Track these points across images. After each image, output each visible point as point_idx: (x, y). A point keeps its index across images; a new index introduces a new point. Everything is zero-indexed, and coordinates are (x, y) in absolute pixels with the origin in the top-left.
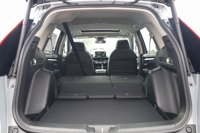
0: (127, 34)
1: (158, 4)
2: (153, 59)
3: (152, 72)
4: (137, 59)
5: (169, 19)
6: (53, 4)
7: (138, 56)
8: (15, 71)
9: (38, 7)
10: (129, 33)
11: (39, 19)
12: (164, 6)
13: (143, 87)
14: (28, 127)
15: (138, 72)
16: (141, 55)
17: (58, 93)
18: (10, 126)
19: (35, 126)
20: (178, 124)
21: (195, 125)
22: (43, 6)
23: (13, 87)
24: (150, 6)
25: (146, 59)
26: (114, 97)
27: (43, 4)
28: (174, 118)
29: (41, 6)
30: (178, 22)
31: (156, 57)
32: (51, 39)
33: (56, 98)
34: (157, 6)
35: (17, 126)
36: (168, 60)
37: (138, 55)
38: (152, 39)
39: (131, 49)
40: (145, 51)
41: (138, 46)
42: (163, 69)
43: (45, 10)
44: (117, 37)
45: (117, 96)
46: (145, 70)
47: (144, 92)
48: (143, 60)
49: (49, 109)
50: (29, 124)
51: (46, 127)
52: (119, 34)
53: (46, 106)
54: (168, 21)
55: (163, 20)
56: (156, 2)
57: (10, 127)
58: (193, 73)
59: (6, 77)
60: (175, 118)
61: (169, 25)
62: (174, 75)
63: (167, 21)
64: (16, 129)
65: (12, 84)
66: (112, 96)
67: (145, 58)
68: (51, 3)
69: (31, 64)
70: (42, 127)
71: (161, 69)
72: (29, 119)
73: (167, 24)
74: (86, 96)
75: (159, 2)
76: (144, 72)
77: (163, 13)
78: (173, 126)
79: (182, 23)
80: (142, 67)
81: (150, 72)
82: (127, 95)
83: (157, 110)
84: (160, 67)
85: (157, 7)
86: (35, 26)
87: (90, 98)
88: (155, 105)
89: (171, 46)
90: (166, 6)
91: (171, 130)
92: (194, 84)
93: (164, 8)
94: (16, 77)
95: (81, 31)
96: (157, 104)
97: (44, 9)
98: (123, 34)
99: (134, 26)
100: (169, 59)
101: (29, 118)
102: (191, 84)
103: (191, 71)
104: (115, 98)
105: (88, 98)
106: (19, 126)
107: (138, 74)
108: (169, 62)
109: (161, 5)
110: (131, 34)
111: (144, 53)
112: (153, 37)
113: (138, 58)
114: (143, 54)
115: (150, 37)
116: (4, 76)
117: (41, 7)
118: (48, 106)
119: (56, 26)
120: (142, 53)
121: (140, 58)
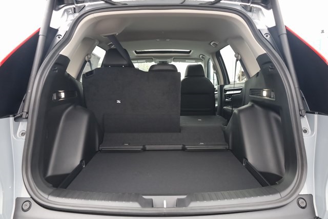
0: (201, 56)
1: (251, 5)
2: (240, 92)
3: (240, 111)
4: (215, 93)
5: (269, 29)
6: (88, 5)
7: (217, 89)
8: (26, 110)
9: (65, 10)
10: (204, 56)
11: (67, 28)
12: (261, 10)
13: (224, 132)
14: (47, 199)
15: (217, 111)
16: (221, 87)
17: (101, 142)
18: (19, 197)
19: (57, 198)
20: (284, 193)
21: (311, 196)
22: (74, 8)
23: (23, 134)
24: (239, 8)
25: (228, 93)
26: (183, 147)
27: (74, 6)
28: (277, 182)
29: (71, 8)
30: (285, 32)
31: (244, 90)
32: (89, 61)
33: (97, 150)
34: (249, 9)
35: (29, 197)
36: (265, 93)
37: (216, 87)
38: (239, 62)
39: (206, 77)
40: (227, 81)
41: (217, 73)
42: (256, 106)
43: (77, 15)
44: (187, 61)
45: (187, 147)
46: (228, 108)
47: (227, 141)
48: (223, 94)
49: (85, 166)
50: (49, 194)
51: (76, 198)
52: (189, 56)
53: (81, 161)
54: (267, 31)
55: (259, 30)
56: (248, 3)
57: (18, 200)
58: (307, 112)
59: (11, 119)
60: (279, 183)
61: (268, 38)
62: (273, 115)
63: (265, 31)
64: (27, 203)
65: (22, 130)
66: (180, 147)
67: (226, 91)
68: (86, 4)
69: (55, 98)
70: (70, 199)
71: (252, 106)
72: (51, 185)
73: (265, 36)
74: (141, 147)
75: (252, 3)
76: (225, 110)
77: (259, 20)
78: (277, 197)
79: (290, 34)
80: (223, 103)
81: (236, 111)
82: (202, 145)
83: (247, 168)
84: (252, 103)
85: (250, 11)
86: (60, 39)
87: (147, 149)
88: (244, 160)
89: (272, 70)
90: (263, 9)
91: (275, 203)
92: (309, 130)
93: (260, 13)
94: (27, 118)
95: (136, 52)
96: (247, 160)
97: (75, 12)
98: (196, 56)
99: (211, 44)
100: (266, 91)
101: (51, 183)
102: (305, 130)
103: (304, 109)
104: (184, 149)
105: (144, 150)
106: (32, 197)
107: (217, 113)
108: (267, 96)
109: (256, 7)
110: (207, 57)
111: (225, 84)
112: (240, 59)
113: (217, 91)
114: (224, 86)
115: (235, 59)
116: (9, 117)
117: (70, 10)
118: (84, 162)
119: (97, 42)
120: (222, 83)
121: (219, 90)
